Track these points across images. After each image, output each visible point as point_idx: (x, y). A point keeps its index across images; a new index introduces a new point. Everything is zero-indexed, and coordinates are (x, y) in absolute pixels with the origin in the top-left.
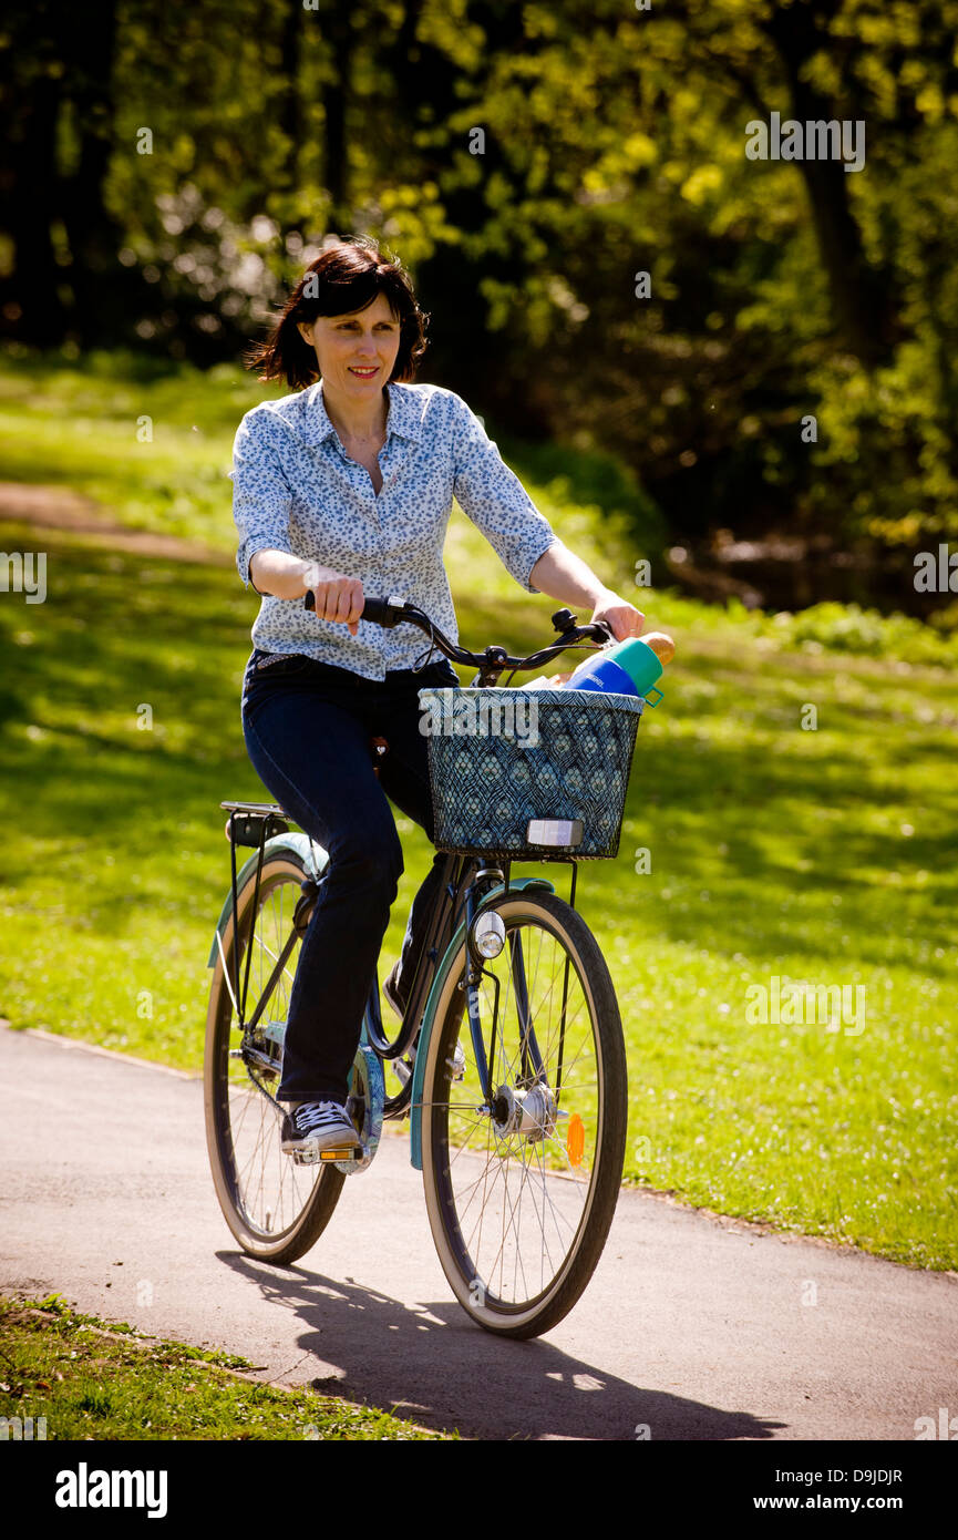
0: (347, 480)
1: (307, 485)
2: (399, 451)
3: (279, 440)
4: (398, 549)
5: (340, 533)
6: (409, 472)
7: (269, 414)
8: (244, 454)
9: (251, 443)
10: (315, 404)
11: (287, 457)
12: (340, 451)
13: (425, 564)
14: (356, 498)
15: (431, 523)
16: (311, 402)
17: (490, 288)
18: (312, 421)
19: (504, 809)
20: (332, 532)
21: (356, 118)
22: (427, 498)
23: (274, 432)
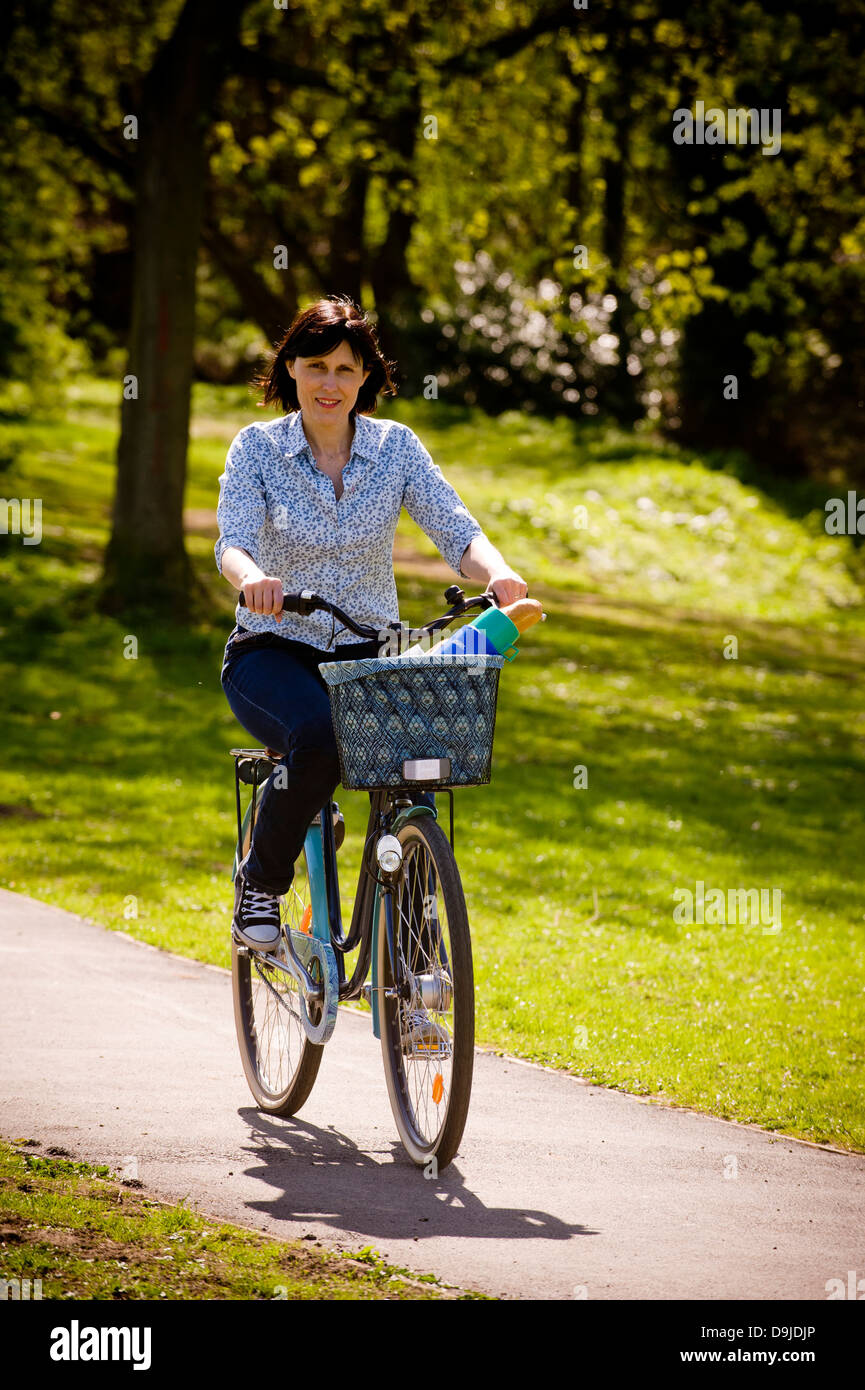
0: (314, 486)
1: (281, 491)
2: (359, 467)
3: (262, 452)
4: (352, 545)
5: (305, 529)
6: (365, 484)
7: (258, 431)
8: (233, 462)
9: (240, 455)
10: (295, 425)
11: (267, 466)
12: (312, 463)
13: (374, 559)
14: (320, 500)
15: (380, 526)
16: (292, 423)
17: (754, 340)
18: (292, 438)
19: (384, 754)
20: (299, 528)
21: (631, 190)
22: (379, 505)
23: (259, 446)
